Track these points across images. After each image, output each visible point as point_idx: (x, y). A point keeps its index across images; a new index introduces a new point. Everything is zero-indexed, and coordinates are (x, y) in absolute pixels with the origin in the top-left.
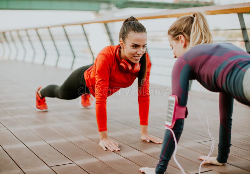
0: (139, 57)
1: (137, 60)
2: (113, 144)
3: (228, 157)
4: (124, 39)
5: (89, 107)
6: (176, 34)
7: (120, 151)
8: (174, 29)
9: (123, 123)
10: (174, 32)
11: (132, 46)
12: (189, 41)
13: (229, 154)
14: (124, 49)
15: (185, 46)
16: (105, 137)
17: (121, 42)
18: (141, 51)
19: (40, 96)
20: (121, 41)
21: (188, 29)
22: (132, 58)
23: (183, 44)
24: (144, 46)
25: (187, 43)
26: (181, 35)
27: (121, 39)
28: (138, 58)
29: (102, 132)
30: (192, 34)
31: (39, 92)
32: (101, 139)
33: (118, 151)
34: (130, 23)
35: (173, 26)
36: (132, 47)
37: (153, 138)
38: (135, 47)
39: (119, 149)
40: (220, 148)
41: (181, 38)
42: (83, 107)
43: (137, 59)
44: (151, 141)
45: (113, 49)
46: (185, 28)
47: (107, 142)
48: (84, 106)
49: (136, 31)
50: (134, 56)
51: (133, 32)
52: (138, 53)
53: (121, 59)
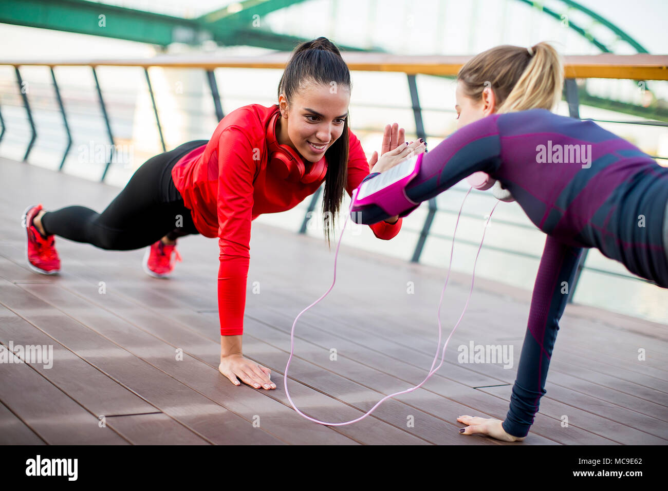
0: (321, 145)
1: (315, 153)
2: (258, 372)
3: (532, 422)
4: (289, 94)
5: (167, 275)
6: (477, 82)
7: (277, 391)
8: (477, 71)
9: (267, 325)
10: (475, 76)
11: (305, 115)
13: (536, 414)
14: (287, 118)
16: (234, 351)
17: (283, 101)
18: (327, 132)
20: (282, 97)
21: (512, 79)
24: (338, 119)
27: (283, 95)
28: (317, 147)
29: (229, 337)
31: (37, 221)
32: (224, 357)
33: (271, 389)
34: (309, 55)
35: (476, 63)
36: (305, 118)
38: (314, 118)
39: (273, 386)
40: (517, 395)
41: (486, 96)
42: (152, 274)
43: (315, 150)
45: (263, 116)
46: (504, 77)
47: (242, 365)
48: (154, 270)
50: (309, 143)
51: (312, 79)
52: (318, 135)
53: (280, 142)
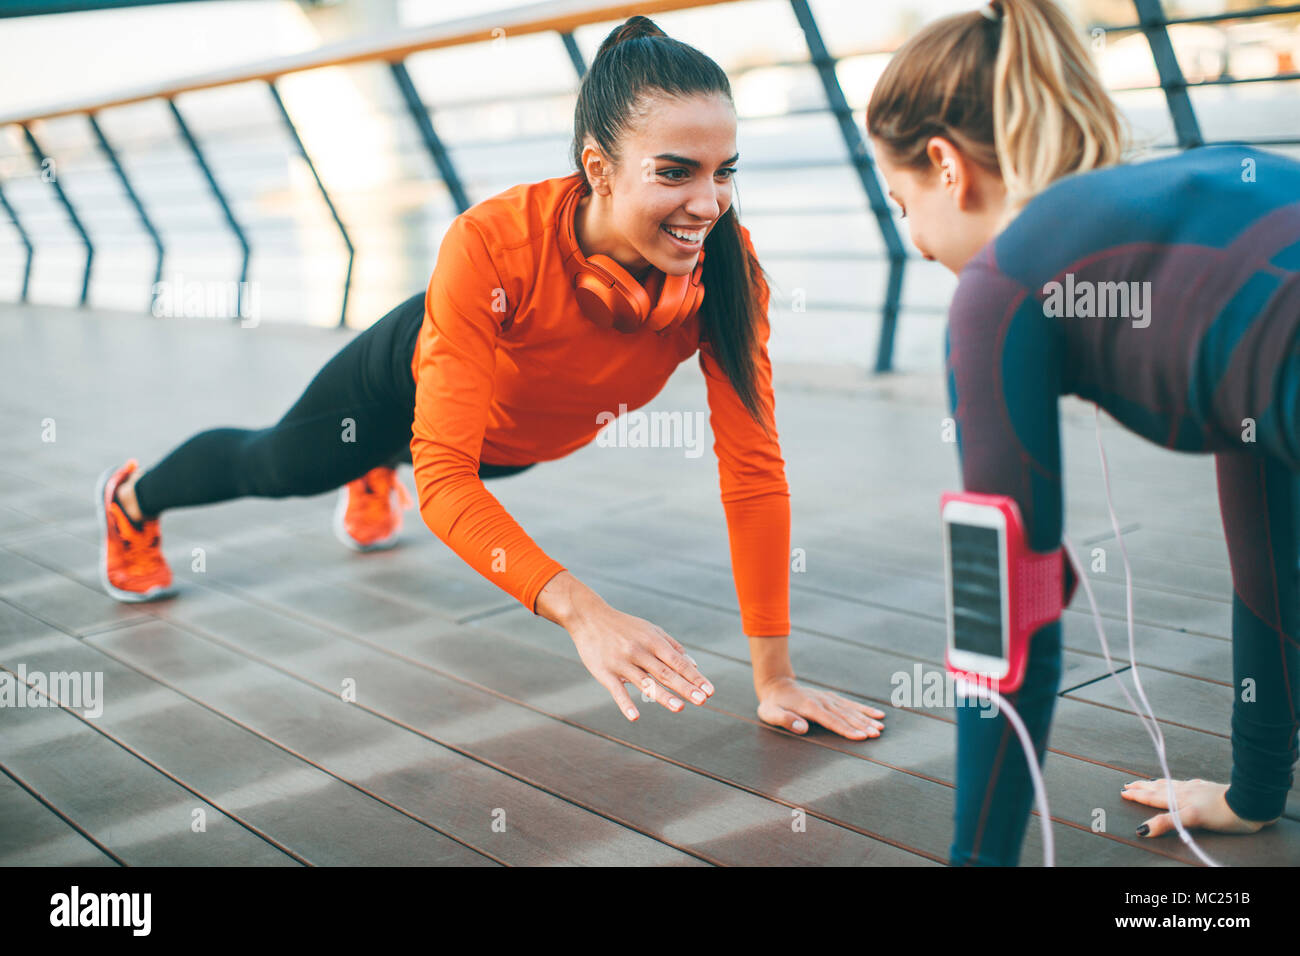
0: (694, 229)
1: (685, 254)
4: (608, 136)
6: (908, 133)
8: (896, 107)
12: (995, 170)
14: (607, 193)
15: (972, 199)
17: (592, 160)
18: (708, 197)
19: (134, 510)
20: (590, 151)
21: (974, 98)
22: (653, 242)
23: (958, 190)
24: (725, 170)
25: (986, 183)
26: (936, 142)
27: (590, 145)
30: (1005, 128)
31: (127, 492)
35: (888, 89)
37: (826, 707)
38: (678, 174)
41: (939, 156)
43: (685, 247)
44: (815, 728)
46: (954, 101)
49: (675, 87)
51: (657, 92)
52: (691, 208)
53: (587, 250)
